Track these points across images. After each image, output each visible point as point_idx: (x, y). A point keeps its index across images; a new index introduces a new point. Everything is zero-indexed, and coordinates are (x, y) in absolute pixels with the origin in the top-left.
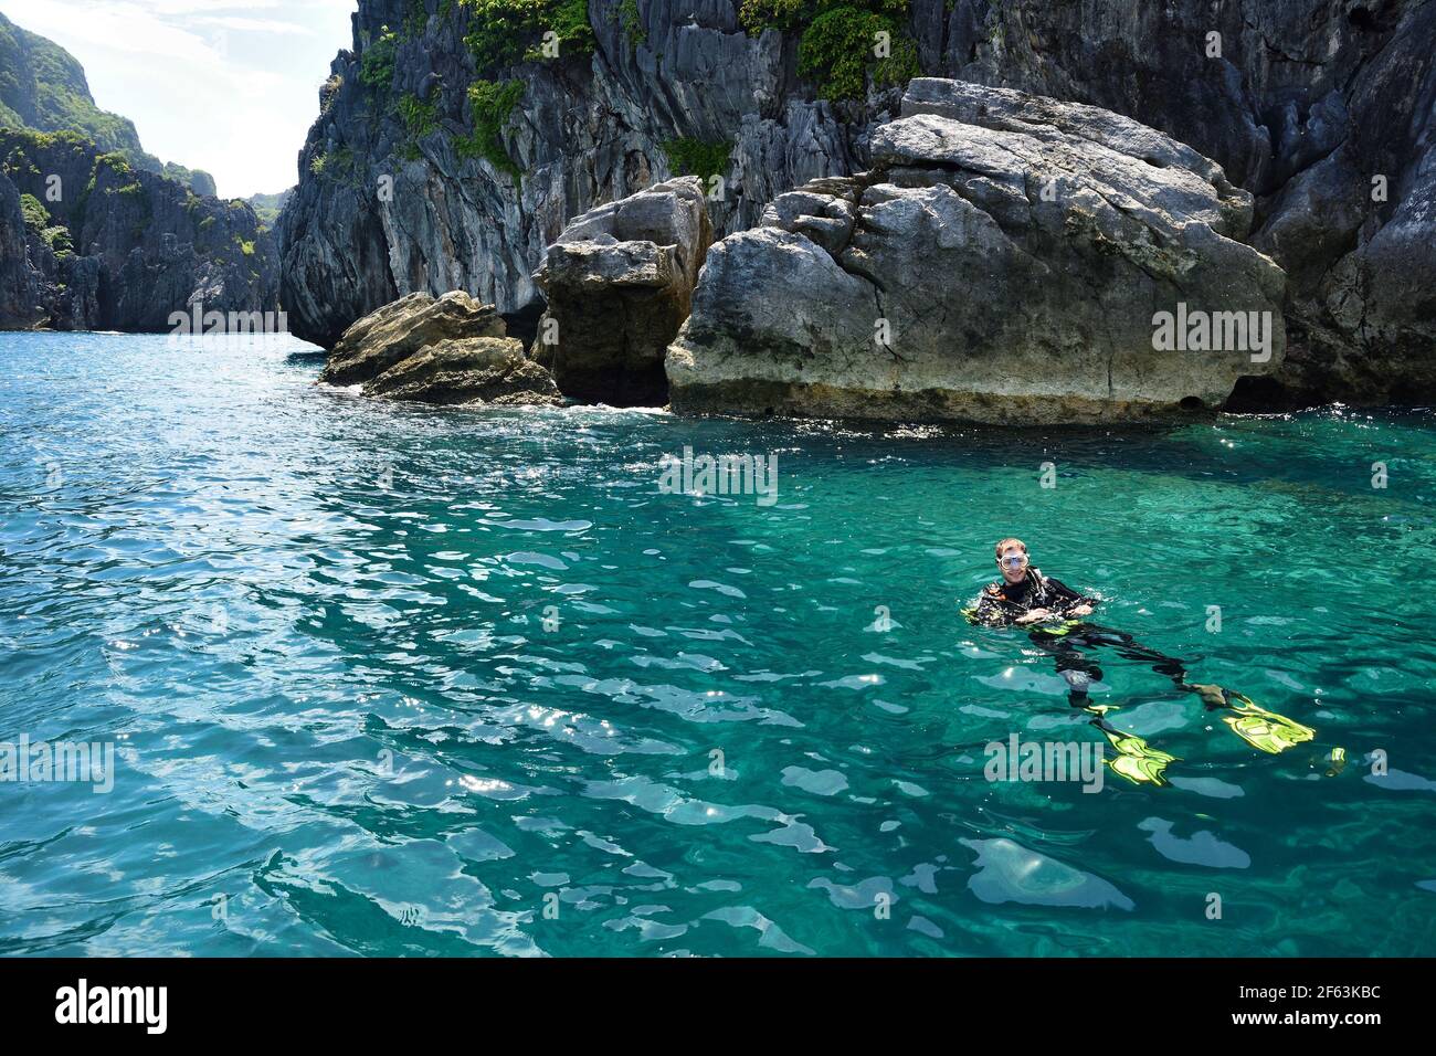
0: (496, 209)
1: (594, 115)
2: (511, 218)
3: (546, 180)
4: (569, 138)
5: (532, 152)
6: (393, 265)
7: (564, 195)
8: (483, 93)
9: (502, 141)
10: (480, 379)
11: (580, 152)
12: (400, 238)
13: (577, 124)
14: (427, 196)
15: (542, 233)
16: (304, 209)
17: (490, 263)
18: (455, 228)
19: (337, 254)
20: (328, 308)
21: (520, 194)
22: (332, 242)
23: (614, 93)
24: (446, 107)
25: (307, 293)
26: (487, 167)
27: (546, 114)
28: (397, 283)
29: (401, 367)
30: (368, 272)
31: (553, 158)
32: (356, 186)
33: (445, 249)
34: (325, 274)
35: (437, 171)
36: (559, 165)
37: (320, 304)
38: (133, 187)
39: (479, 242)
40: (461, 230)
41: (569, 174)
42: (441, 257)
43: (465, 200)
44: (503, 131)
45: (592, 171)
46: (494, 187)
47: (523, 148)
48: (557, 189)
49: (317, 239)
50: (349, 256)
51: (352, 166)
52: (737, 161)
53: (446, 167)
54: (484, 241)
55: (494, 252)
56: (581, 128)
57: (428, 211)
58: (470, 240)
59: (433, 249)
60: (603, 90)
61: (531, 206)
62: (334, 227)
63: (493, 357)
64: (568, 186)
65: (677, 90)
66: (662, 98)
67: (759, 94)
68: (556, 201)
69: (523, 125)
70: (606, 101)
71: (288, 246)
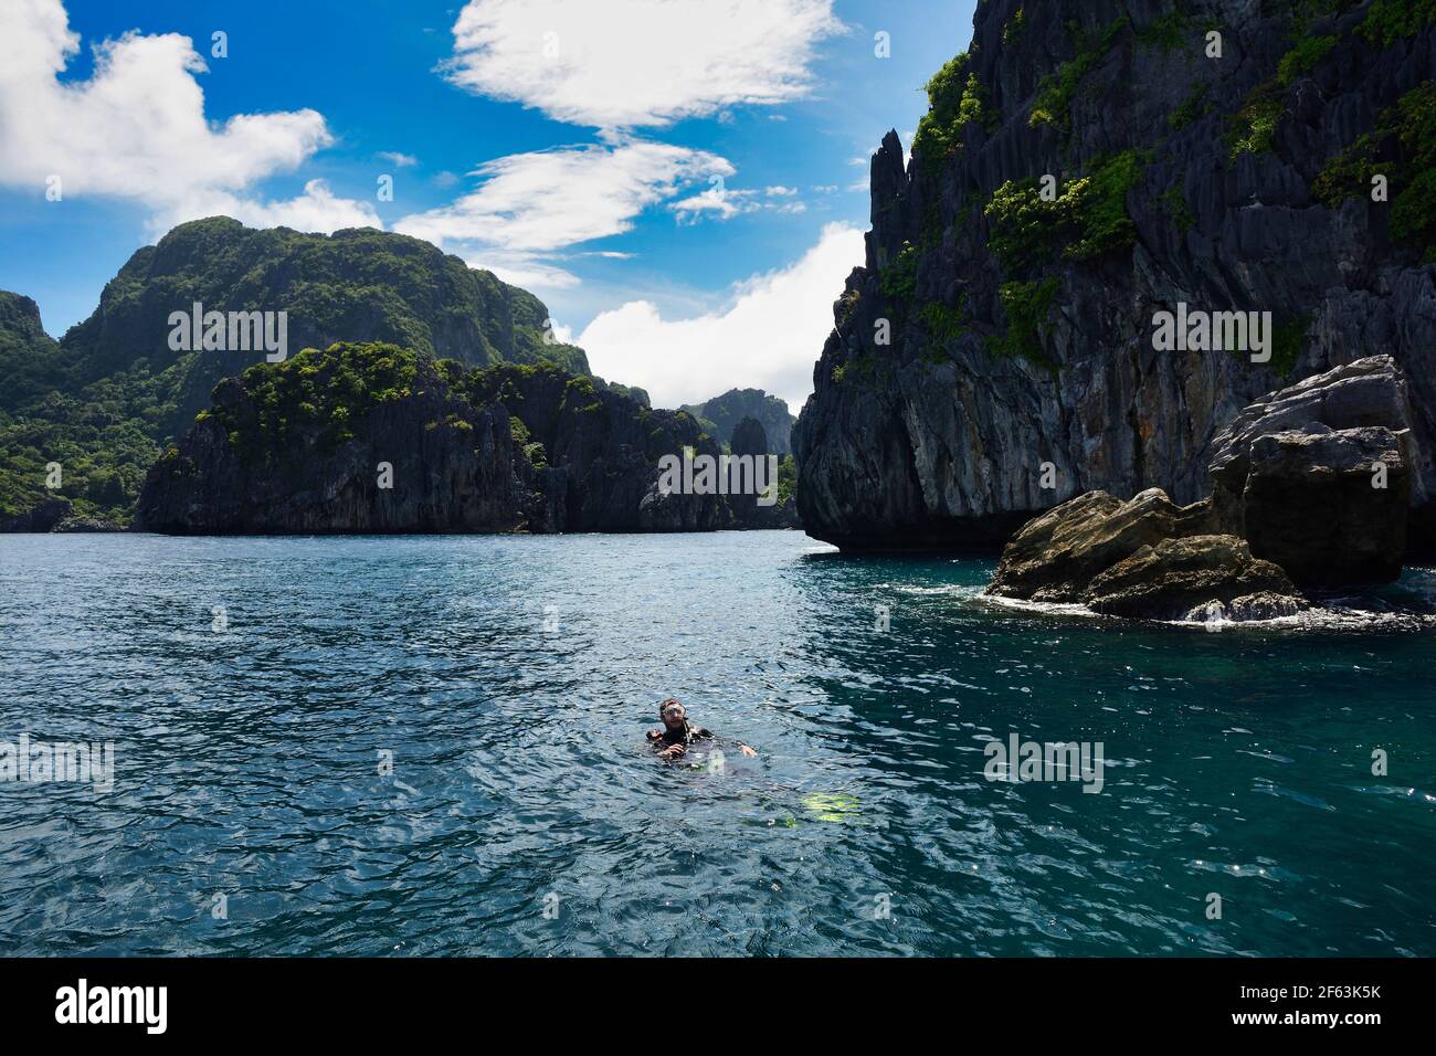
0: (1030, 405)
1: (1136, 305)
2: (1049, 413)
3: (1087, 375)
4: (1109, 330)
5: (1070, 346)
6: (918, 464)
7: (1105, 386)
8: (1016, 294)
9: (1038, 339)
10: (1213, 579)
11: (1122, 342)
12: (927, 439)
13: (1119, 315)
14: (955, 396)
15: (1083, 426)
16: (824, 415)
17: (1025, 459)
18: (985, 426)
19: (860, 456)
20: (849, 508)
21: (1059, 388)
22: (855, 445)
23: (1158, 281)
24: (974, 310)
25: (829, 494)
26: (1023, 364)
27: (1085, 309)
28: (923, 482)
29: (1123, 567)
30: (891, 472)
31: (1092, 350)
32: (879, 391)
33: (974, 446)
34: (847, 475)
35: (966, 371)
36: (1101, 358)
37: (841, 504)
38: (596, 405)
39: (1010, 439)
40: (991, 428)
41: (1111, 366)
42: (969, 454)
43: (996, 398)
44: (1040, 327)
45: (1135, 361)
46: (1030, 384)
47: (1061, 343)
48: (1098, 382)
49: (840, 443)
50: (873, 457)
51: (874, 373)
52: (1316, 338)
53: (977, 367)
54: (1016, 438)
55: (1029, 447)
56: (1123, 318)
57: (956, 410)
58: (1001, 437)
59: (961, 447)
60: (1144, 279)
61: (1071, 400)
62: (858, 431)
63: (1221, 556)
64: (1110, 379)
65: (1239, 271)
66: (1220, 281)
67: (1344, 265)
68: (1098, 394)
69: (1061, 321)
70: (1149, 289)
71: (809, 451)
